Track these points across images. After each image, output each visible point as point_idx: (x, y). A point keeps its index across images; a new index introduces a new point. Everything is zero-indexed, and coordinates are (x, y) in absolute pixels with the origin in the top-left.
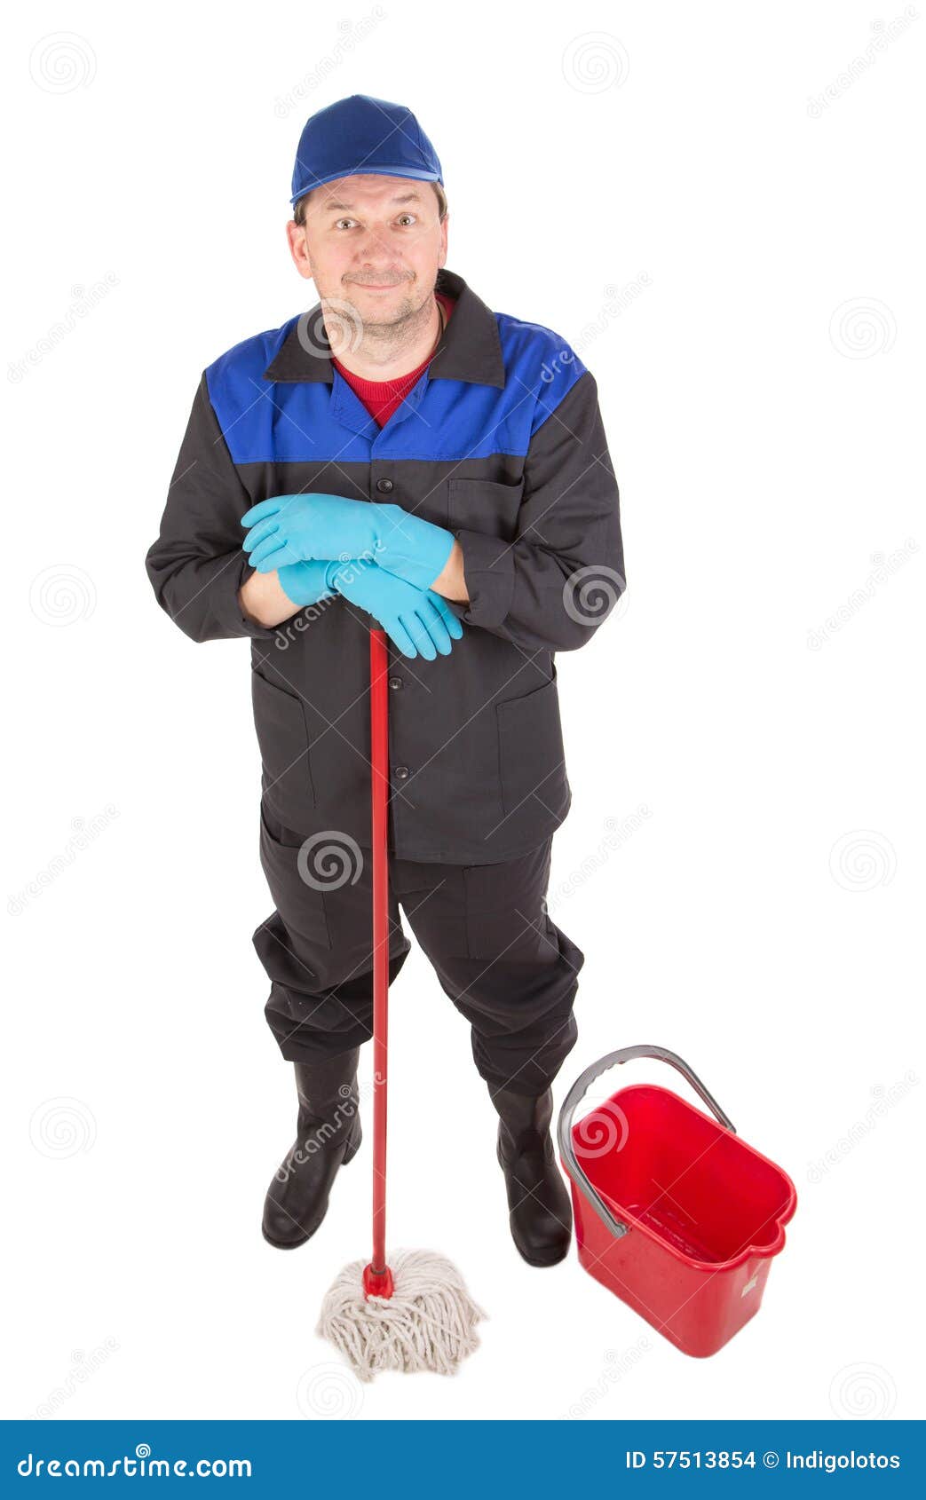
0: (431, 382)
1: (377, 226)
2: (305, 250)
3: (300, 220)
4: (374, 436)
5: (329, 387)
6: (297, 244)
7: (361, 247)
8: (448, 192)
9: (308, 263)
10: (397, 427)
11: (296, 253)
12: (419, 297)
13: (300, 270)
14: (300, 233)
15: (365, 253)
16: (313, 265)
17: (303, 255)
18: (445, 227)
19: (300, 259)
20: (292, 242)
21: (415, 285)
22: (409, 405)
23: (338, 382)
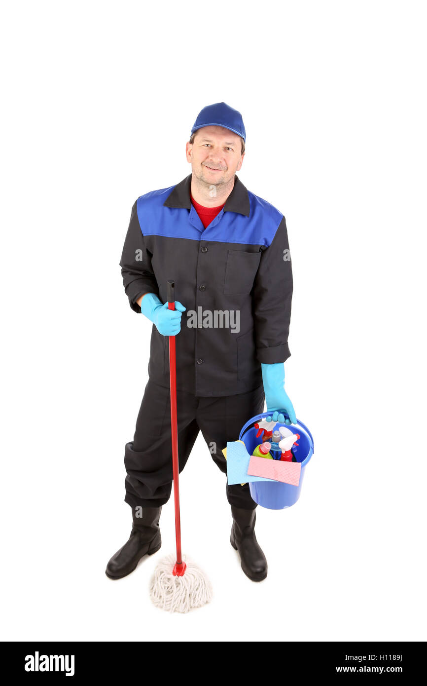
0: (225, 213)
1: (218, 148)
2: (191, 153)
3: (192, 142)
4: (203, 231)
5: (189, 211)
6: (189, 150)
7: (211, 154)
8: (246, 146)
9: (191, 158)
10: (212, 229)
11: (188, 154)
12: (227, 177)
13: (188, 159)
14: (191, 145)
15: (212, 156)
16: (193, 158)
17: (190, 154)
18: (243, 157)
19: (189, 156)
20: (187, 150)
21: (226, 173)
22: (216, 220)
23: (192, 209)
